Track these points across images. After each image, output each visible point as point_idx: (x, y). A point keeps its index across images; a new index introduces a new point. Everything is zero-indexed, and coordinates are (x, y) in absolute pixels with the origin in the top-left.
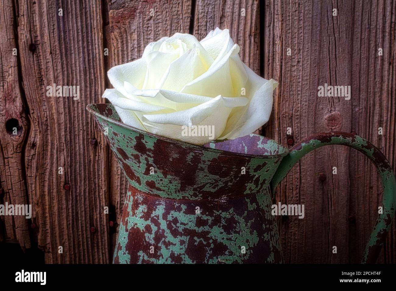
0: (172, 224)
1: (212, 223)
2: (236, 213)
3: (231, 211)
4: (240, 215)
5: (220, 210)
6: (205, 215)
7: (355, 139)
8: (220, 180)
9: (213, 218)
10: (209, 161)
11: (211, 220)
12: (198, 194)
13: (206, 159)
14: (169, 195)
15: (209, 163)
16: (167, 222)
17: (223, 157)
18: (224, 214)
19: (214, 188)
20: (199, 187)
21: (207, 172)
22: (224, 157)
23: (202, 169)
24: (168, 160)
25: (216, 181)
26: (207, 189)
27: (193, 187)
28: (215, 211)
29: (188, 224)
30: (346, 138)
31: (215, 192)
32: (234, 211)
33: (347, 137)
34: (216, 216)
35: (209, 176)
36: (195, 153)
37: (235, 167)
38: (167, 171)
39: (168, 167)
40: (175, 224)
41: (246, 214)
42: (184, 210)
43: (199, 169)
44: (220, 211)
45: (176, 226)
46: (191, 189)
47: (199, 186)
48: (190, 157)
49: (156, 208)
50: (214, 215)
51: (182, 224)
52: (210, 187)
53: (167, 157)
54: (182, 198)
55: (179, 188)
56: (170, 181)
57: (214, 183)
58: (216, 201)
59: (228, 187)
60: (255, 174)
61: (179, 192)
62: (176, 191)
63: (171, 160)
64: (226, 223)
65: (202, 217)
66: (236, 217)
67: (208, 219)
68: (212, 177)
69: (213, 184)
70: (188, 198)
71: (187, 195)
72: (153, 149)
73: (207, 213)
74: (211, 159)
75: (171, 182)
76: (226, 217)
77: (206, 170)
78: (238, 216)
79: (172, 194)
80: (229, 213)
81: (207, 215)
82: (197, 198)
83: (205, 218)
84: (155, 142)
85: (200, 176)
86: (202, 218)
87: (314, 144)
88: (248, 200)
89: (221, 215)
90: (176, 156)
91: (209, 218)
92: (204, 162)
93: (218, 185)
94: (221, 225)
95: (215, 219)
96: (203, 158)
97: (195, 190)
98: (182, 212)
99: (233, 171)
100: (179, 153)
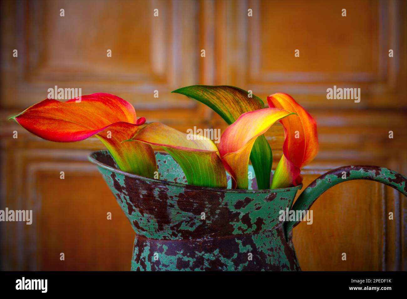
0: (155, 266)
1: (193, 265)
2: (222, 254)
3: (216, 252)
4: (228, 257)
5: (203, 251)
6: (186, 256)
7: (380, 171)
8: (195, 218)
9: (195, 260)
10: (176, 196)
11: (192, 262)
12: (176, 233)
13: (173, 195)
14: (151, 235)
15: (177, 199)
16: (151, 264)
17: (189, 191)
18: (207, 256)
19: (191, 226)
20: (175, 226)
21: (178, 208)
22: (191, 191)
23: (172, 206)
24: (139, 197)
25: (191, 219)
26: (184, 227)
27: (169, 225)
28: (197, 252)
29: (169, 266)
30: (368, 172)
31: (194, 231)
32: (220, 252)
33: (369, 169)
34: (198, 257)
35: (181, 213)
36: (160, 188)
37: (207, 202)
38: (142, 209)
39: (141, 205)
40: (158, 266)
41: (235, 255)
42: (165, 251)
43: (169, 206)
44: (203, 253)
45: (159, 268)
46: (168, 227)
47: (175, 224)
48: (156, 192)
49: (144, 249)
50: (196, 256)
51: (164, 265)
52: (186, 225)
53: (138, 194)
54: (163, 238)
55: (157, 227)
56: (148, 219)
57: (190, 221)
58: (198, 242)
59: (207, 226)
60: (238, 211)
61: (158, 231)
62: (156, 230)
63: (141, 197)
64: (210, 265)
65: (182, 258)
66: (223, 259)
67: (189, 261)
68: (186, 215)
69: (188, 222)
70: (169, 238)
71: (167, 235)
72: (125, 186)
73: (188, 254)
74: (178, 195)
75: (149, 221)
76: (210, 258)
77: (176, 206)
78: (225, 258)
79: (153, 234)
80: (214, 254)
81: (188, 257)
82: (177, 238)
83: (186, 259)
84: (124, 179)
85: (173, 213)
86: (183, 260)
87: (330, 180)
88: (240, 242)
89: (204, 256)
90: (145, 192)
91: (190, 259)
92: (172, 197)
93: (194, 224)
94: (204, 267)
95: (197, 261)
96: (169, 194)
97: (172, 228)
98: (163, 253)
99: (207, 208)
100: (146, 189)
